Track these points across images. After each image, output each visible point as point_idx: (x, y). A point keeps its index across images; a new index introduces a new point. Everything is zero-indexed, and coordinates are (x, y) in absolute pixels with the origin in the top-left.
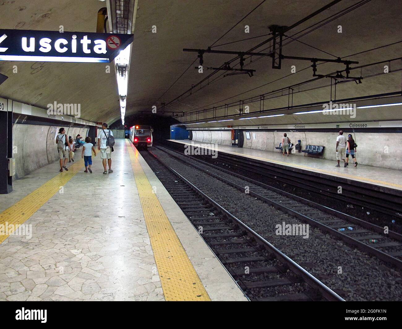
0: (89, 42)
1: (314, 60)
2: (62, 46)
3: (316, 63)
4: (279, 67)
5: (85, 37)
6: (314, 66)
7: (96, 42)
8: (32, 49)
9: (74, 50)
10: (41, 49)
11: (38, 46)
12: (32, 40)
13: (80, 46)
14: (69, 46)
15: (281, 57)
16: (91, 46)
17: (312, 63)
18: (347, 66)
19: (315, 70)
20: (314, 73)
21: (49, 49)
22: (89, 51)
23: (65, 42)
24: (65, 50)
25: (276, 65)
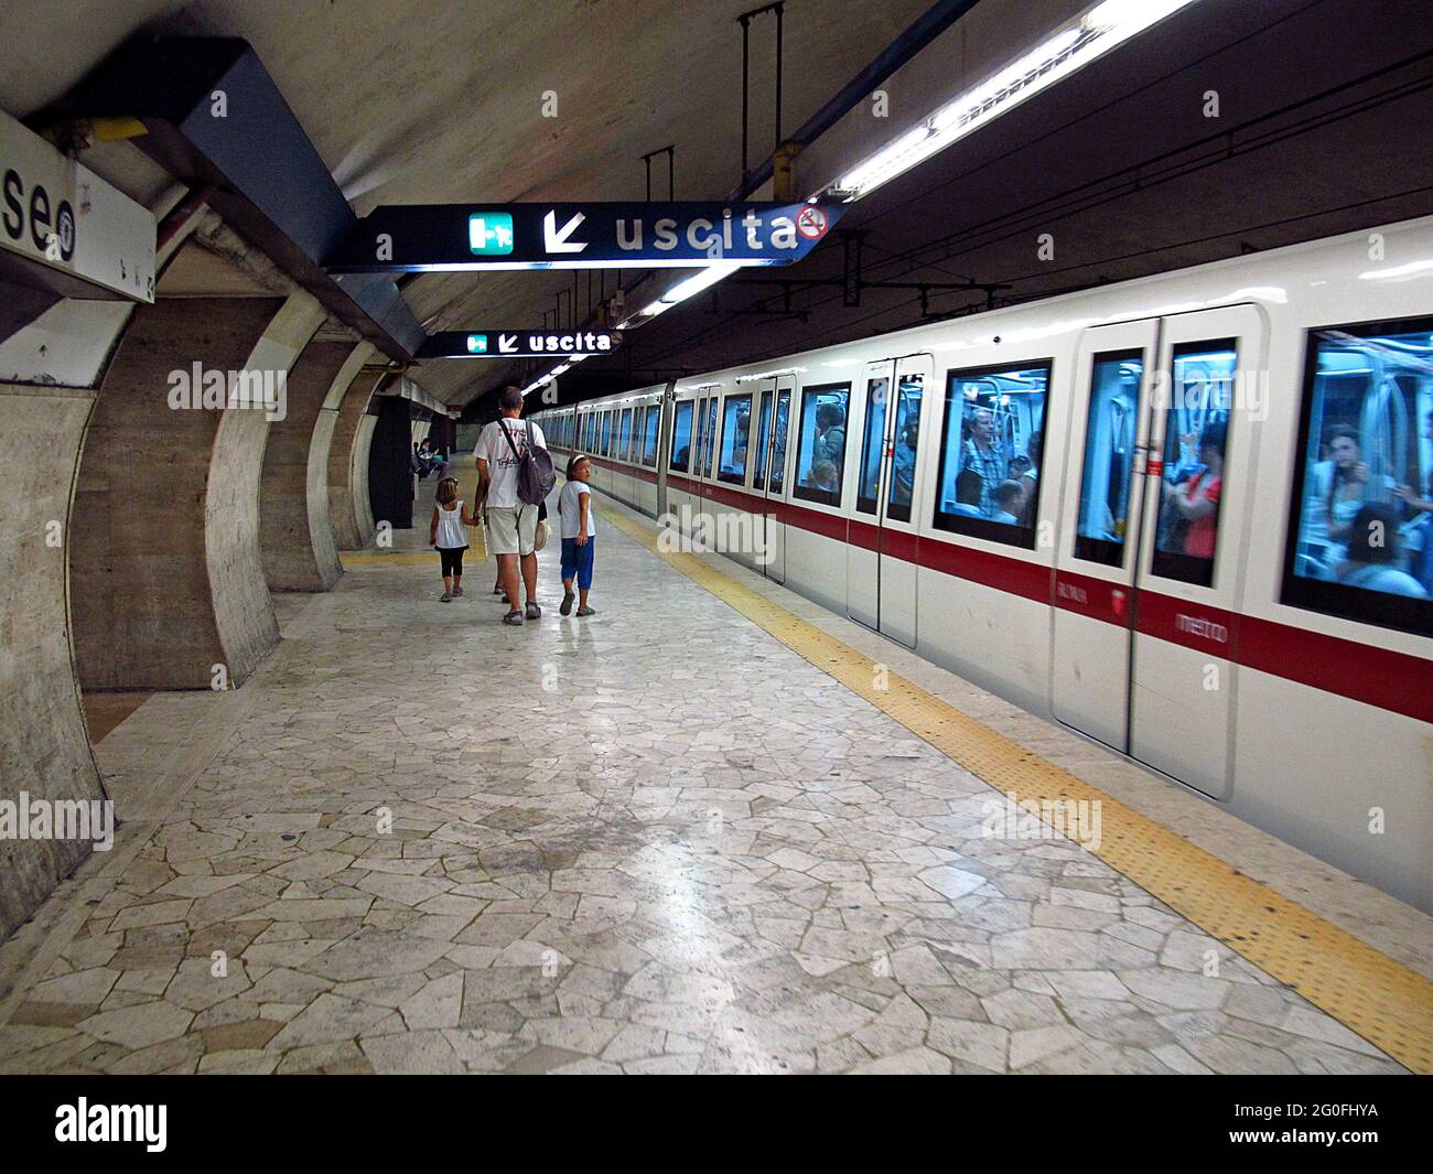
0: (594, 338)
1: (924, 287)
2: (568, 344)
3: (929, 293)
4: (856, 304)
5: (589, 334)
6: (923, 298)
7: (600, 338)
8: (540, 348)
9: (579, 347)
10: (548, 348)
11: (545, 345)
12: (540, 339)
13: (584, 343)
14: (574, 343)
15: (860, 285)
16: (595, 343)
17: (920, 293)
18: (990, 295)
19: (925, 305)
20: (924, 311)
21: (555, 347)
22: (593, 348)
23: (570, 339)
24: (571, 347)
25: (850, 300)
